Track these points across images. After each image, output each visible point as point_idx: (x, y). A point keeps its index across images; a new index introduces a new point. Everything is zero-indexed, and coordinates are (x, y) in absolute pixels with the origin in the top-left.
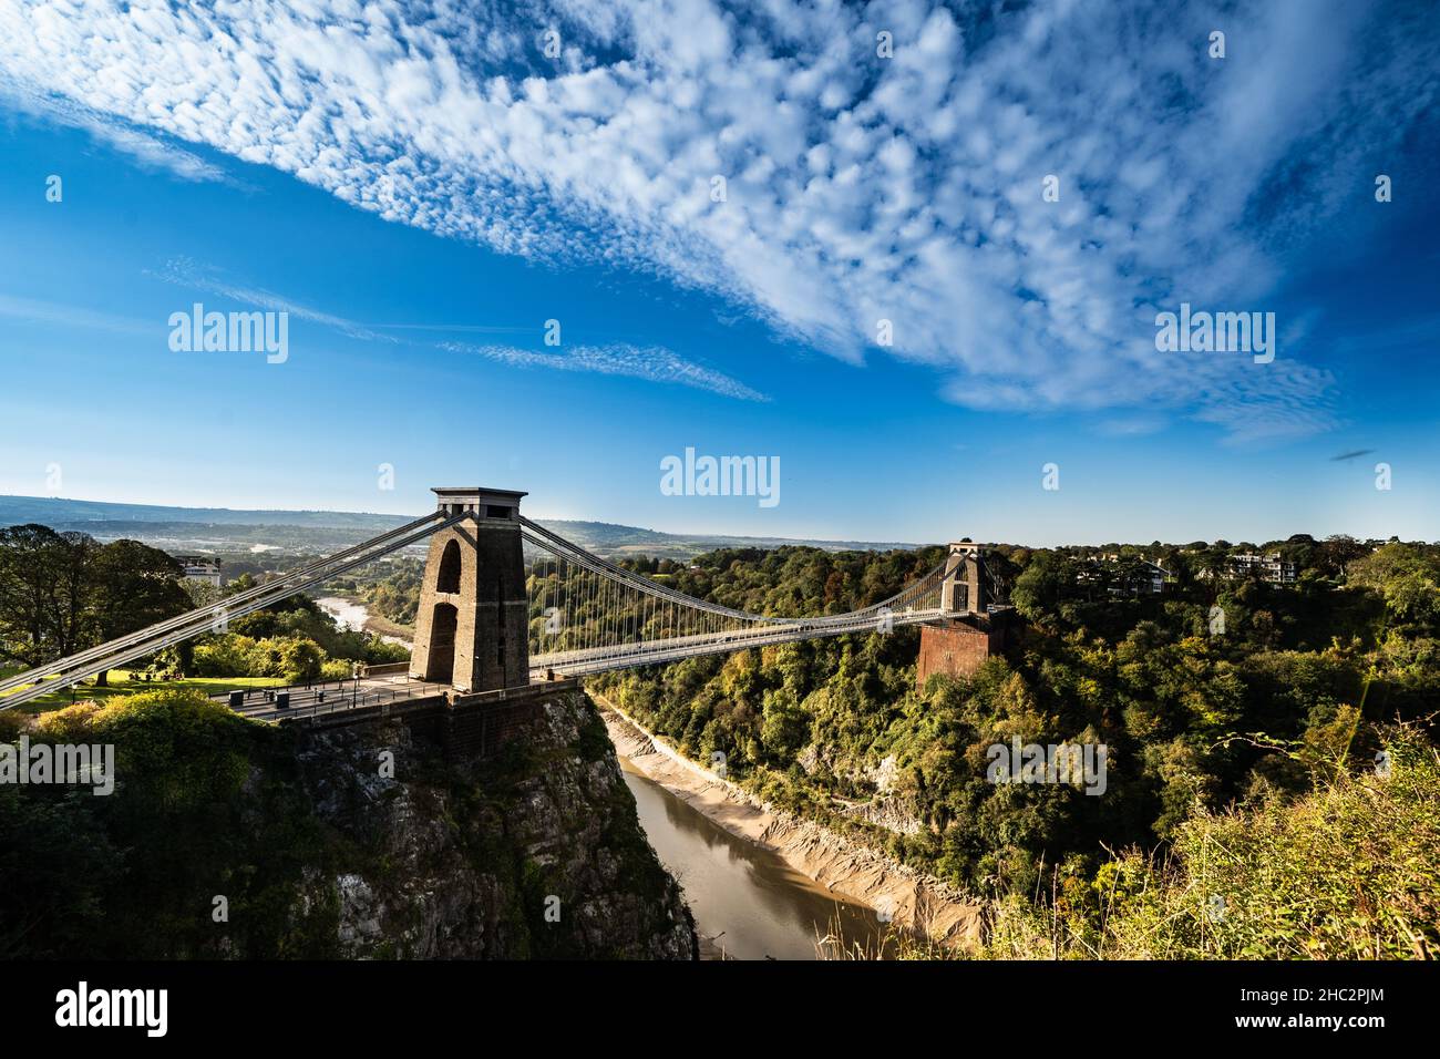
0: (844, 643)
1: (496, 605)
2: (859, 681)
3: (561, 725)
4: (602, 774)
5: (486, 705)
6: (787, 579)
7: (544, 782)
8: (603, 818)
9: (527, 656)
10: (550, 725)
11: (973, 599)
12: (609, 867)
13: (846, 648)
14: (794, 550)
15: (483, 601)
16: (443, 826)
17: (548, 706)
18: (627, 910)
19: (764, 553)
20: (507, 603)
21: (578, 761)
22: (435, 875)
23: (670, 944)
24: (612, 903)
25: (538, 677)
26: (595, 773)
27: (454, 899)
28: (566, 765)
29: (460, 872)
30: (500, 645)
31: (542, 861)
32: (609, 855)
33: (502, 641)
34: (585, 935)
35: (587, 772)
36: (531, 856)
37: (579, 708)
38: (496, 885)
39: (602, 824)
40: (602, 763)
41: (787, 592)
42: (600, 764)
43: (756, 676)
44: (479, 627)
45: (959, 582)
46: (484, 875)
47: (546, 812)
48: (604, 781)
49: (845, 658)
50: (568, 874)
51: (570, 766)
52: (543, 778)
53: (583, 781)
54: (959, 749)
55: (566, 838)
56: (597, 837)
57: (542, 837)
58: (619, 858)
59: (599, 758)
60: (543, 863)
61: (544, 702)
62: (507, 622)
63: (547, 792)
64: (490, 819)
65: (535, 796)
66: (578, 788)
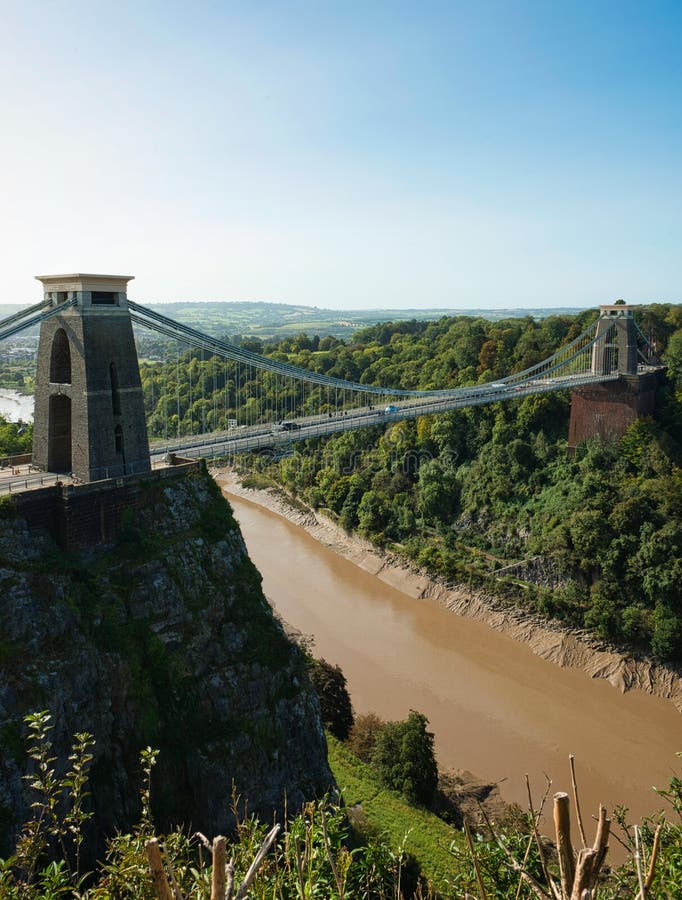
0: (497, 411)
1: (109, 393)
2: (511, 447)
3: (182, 508)
4: (225, 554)
5: (102, 493)
6: (444, 351)
7: (165, 564)
8: (227, 596)
9: (146, 442)
10: (171, 509)
11: (623, 361)
12: (234, 641)
13: (498, 417)
14: (454, 321)
15: (94, 390)
16: (62, 612)
17: (168, 491)
18: (252, 679)
19: (424, 325)
20: (121, 391)
21: (200, 542)
22: (59, 657)
23: (296, 707)
24: (237, 672)
25: (159, 463)
26: (217, 552)
27: (80, 677)
28: (187, 547)
29: (83, 652)
30: (116, 432)
31: (166, 639)
32: (233, 630)
33: (118, 429)
34: (213, 704)
35: (210, 553)
36: (154, 634)
37: (200, 490)
38: (121, 663)
39: (226, 601)
40: (225, 542)
41: (443, 364)
42: (223, 543)
43: (412, 447)
44: (92, 416)
45: (609, 345)
46: (107, 654)
47: (168, 592)
48: (228, 560)
49: (496, 428)
50: (194, 649)
51: (191, 548)
52: (164, 561)
53: (206, 562)
54: (606, 510)
55: (190, 616)
56: (222, 613)
57: (165, 616)
58: (243, 631)
59: (221, 538)
60: (168, 640)
61: (164, 487)
62: (123, 409)
63: (169, 574)
64: (112, 602)
65: (157, 578)
66: (200, 568)
